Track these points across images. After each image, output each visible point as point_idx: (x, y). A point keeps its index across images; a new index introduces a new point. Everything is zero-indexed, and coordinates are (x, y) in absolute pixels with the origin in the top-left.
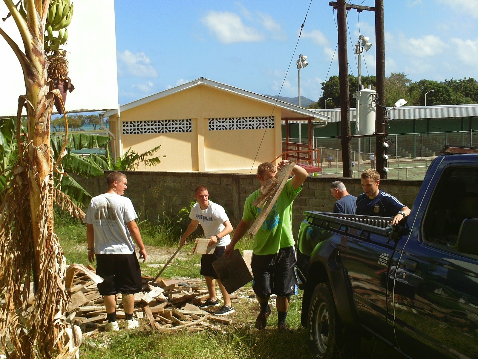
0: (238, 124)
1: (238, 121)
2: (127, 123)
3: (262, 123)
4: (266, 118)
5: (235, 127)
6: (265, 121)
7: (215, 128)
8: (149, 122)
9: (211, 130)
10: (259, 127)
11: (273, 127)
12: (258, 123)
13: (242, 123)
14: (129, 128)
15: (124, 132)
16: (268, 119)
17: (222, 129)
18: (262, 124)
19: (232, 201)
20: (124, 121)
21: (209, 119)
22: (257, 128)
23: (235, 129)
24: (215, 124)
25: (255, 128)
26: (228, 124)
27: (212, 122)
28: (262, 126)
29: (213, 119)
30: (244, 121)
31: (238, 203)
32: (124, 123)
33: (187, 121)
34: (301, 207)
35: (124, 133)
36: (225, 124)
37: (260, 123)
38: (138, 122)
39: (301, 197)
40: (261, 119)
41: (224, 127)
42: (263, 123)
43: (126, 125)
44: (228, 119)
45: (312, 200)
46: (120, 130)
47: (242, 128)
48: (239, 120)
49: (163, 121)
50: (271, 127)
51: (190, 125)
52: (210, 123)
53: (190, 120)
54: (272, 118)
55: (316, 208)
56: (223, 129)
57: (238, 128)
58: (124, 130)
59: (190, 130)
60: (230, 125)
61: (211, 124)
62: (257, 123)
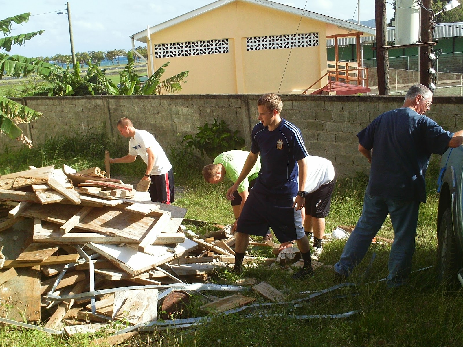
0: (279, 42)
1: (278, 39)
2: (159, 45)
3: (305, 40)
4: (310, 34)
5: (275, 46)
6: (308, 38)
7: (254, 47)
8: (182, 43)
9: (250, 50)
10: (302, 45)
11: (317, 45)
12: (301, 40)
13: (283, 42)
14: (162, 51)
15: (156, 55)
16: (312, 36)
17: (261, 49)
18: (305, 42)
19: (242, 126)
20: (156, 43)
21: (247, 39)
22: (299, 46)
23: (276, 48)
24: (253, 44)
25: (297, 46)
26: (268, 43)
27: (250, 41)
28: (305, 44)
29: (251, 38)
30: (285, 39)
31: (248, 128)
32: (156, 45)
33: (223, 41)
34: (318, 132)
35: (156, 57)
36: (264, 43)
37: (303, 40)
38: (171, 44)
39: (317, 120)
40: (304, 37)
41: (264, 46)
42: (307, 40)
43: (159, 48)
44: (268, 37)
45: (329, 123)
46: (151, 53)
47: (283, 47)
48: (280, 38)
49: (197, 42)
50: (316, 45)
51: (227, 46)
52: (248, 42)
53: (227, 40)
54: (316, 35)
55: (334, 133)
56: (263, 49)
57: (278, 47)
58: (156, 53)
59: (226, 51)
60: (270, 44)
61: (250, 44)
62: (299, 40)
